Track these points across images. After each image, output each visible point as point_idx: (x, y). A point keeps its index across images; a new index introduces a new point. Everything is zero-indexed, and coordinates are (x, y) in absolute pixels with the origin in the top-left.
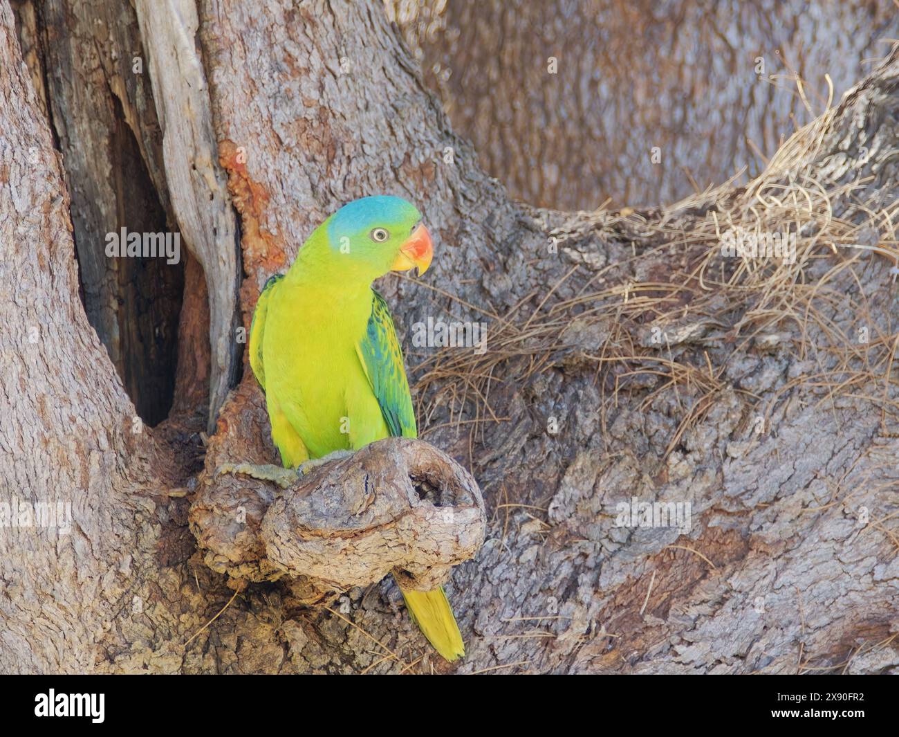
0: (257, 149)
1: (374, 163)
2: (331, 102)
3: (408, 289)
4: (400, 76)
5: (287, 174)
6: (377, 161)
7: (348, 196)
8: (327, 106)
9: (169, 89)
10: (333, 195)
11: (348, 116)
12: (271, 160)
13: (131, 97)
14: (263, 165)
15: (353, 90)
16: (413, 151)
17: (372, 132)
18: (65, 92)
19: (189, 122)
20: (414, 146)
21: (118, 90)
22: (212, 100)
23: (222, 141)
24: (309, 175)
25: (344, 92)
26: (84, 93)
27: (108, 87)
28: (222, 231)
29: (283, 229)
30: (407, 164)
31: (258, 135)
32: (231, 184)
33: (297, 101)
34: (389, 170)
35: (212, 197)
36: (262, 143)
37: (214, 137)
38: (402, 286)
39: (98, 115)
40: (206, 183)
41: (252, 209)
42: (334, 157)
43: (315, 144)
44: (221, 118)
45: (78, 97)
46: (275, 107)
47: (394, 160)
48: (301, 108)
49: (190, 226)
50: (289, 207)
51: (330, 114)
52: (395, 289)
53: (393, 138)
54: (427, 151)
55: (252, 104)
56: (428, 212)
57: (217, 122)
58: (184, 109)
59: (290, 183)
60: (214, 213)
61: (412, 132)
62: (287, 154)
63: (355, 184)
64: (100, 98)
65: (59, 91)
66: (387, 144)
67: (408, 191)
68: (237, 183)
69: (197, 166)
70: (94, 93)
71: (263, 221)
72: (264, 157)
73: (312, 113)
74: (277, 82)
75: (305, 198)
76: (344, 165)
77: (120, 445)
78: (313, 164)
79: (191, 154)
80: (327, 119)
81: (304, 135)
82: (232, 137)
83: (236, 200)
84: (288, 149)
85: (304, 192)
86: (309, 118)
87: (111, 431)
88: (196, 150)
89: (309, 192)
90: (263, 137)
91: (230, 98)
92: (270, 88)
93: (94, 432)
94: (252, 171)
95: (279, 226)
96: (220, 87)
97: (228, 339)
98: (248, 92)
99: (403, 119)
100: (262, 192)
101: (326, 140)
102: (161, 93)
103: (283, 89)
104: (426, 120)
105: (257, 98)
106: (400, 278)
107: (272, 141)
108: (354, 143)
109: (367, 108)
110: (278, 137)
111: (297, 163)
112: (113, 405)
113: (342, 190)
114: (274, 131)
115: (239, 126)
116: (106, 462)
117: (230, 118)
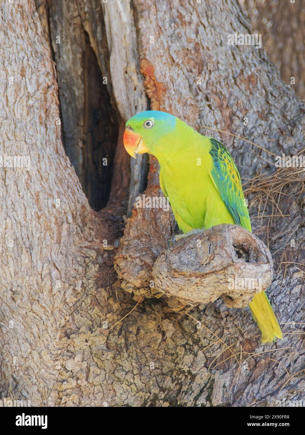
0: (160, 64)
1: (224, 74)
2: (202, 41)
3: (239, 143)
4: (240, 28)
5: (176, 78)
6: (225, 73)
7: (208, 91)
8: (199, 42)
9: (115, 30)
10: (200, 90)
11: (211, 48)
12: (168, 70)
13: (94, 32)
14: (163, 73)
15: (214, 34)
16: (245, 69)
17: (223, 57)
18: (59, 28)
19: (125, 48)
20: (246, 66)
21: (87, 28)
22: (138, 36)
23: (142, 59)
24: (188, 79)
25: (209, 36)
26: (69, 30)
27: (82, 27)
28: (140, 108)
29: (173, 108)
30: (242, 75)
31: (162, 57)
32: (146, 82)
33: (184, 39)
34: (232, 78)
35: (135, 89)
36: (164, 61)
37: (138, 56)
38: (235, 141)
39: (76, 41)
40: (132, 81)
41: (156, 97)
42: (202, 70)
43: (192, 62)
44: (142, 47)
45: (66, 31)
46: (172, 42)
47: (234, 73)
48: (185, 43)
49: (122, 104)
50: (176, 96)
51: (201, 47)
52: (232, 143)
53: (234, 61)
54: (253, 69)
55: (159, 40)
56: (251, 102)
57: (140, 49)
58: (122, 41)
59: (177, 83)
60: (136, 97)
61: (245, 59)
62: (177, 68)
63: (213, 85)
64: (78, 33)
65: (56, 28)
66: (231, 64)
67: (241, 90)
68: (149, 82)
69: (128, 72)
70: (74, 30)
71: (162, 103)
72: (165, 68)
73: (191, 46)
74: (173, 29)
75: (185, 92)
76: (207, 75)
77: (79, 221)
78: (190, 74)
79: (125, 65)
80: (199, 49)
81: (186, 58)
82: (147, 57)
83: (148, 91)
84: (178, 65)
85: (185, 89)
86: (189, 48)
87: (74, 213)
88: (128, 63)
89: (188, 88)
90: (164, 58)
91: (147, 36)
92: (169, 32)
93: (65, 213)
94: (157, 76)
95: (170, 106)
96: (142, 30)
97: (140, 166)
98: (157, 33)
99: (240, 51)
100: (162, 87)
101: (198, 61)
102: (110, 31)
103: (176, 32)
104: (253, 52)
105: (162, 37)
106: (235, 137)
107: (169, 60)
108: (213, 63)
109: (221, 44)
110: (173, 58)
111: (182, 73)
112: (76, 199)
113: (206, 88)
114: (170, 55)
115: (152, 51)
116: (71, 230)
117: (147, 47)
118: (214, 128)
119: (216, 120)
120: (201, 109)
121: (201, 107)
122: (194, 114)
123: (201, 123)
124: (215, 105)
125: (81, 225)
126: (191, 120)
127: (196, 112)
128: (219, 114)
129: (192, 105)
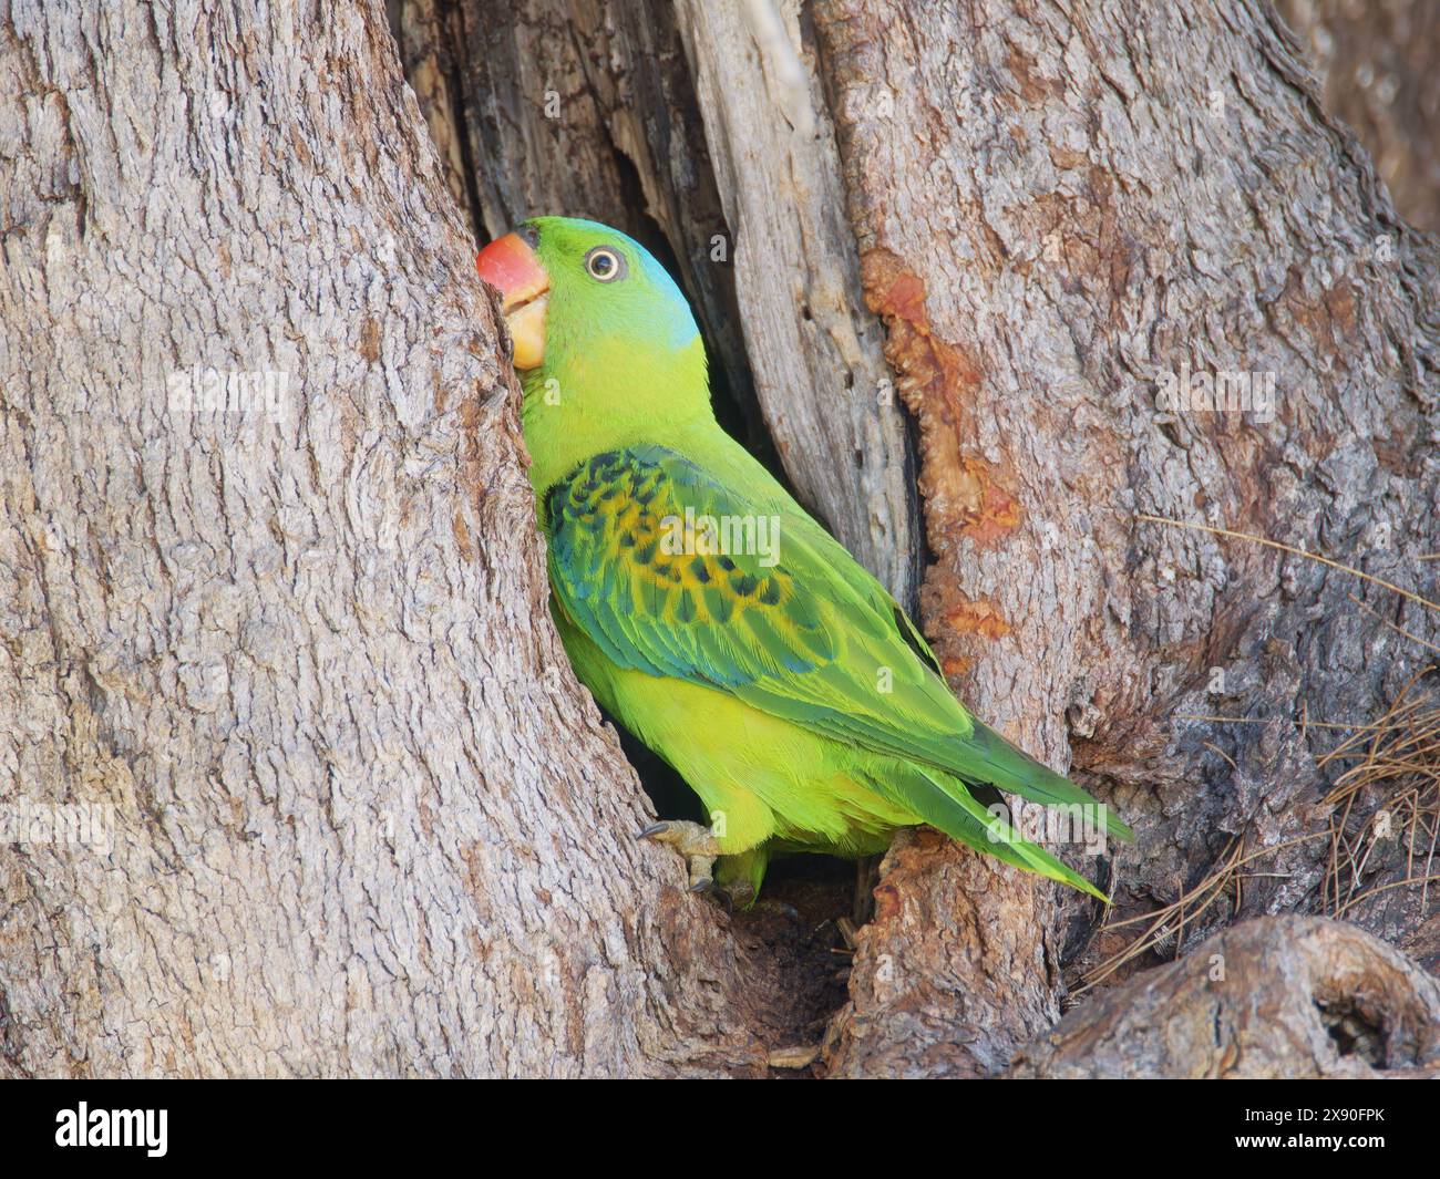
0: (948, 267)
1: (1218, 293)
2: (1116, 156)
3: (1305, 578)
4: (1272, 94)
5: (1020, 323)
6: (1225, 287)
8: (1106, 164)
9: (745, 137)
10: (1127, 368)
11: (1156, 187)
12: (983, 291)
13: (658, 156)
14: (964, 303)
15: (1165, 127)
16: (1306, 262)
17: (1211, 221)
18: (508, 150)
19: (795, 211)
20: (1310, 253)
21: (627, 141)
22: (843, 158)
23: (866, 254)
24: (1069, 324)
25: (1146, 132)
26: (550, 151)
27: (605, 137)
28: (876, 458)
29: (1015, 448)
30: (1294, 293)
31: (953, 236)
32: (892, 349)
33: (1039, 155)
34: (1253, 307)
35: (850, 382)
36: (961, 253)
37: (851, 243)
38: (1290, 571)
39: (584, 199)
40: (835, 347)
41: (941, 406)
42: (1126, 281)
43: (1082, 251)
44: (866, 199)
45: (536, 160)
46: (989, 172)
47: (1263, 285)
48: (1048, 171)
49: (800, 448)
50: (1026, 399)
51: (1116, 184)
52: (1274, 578)
53: (1260, 234)
54: (1339, 263)
55: (934, 167)
56: (1344, 402)
57: (857, 209)
58: (780, 182)
59: (1026, 343)
60: (856, 416)
61: (1303, 220)
62: (1018, 277)
63: (1176, 341)
64: (589, 158)
65: (493, 148)
66: (1246, 249)
67: (1299, 354)
68: (907, 348)
69: (815, 310)
70: (572, 152)
71: (969, 432)
72: (967, 285)
73: (1073, 178)
74: (991, 114)
75: (1062, 376)
76: (1151, 299)
77: (656, 953)
78: (1078, 300)
79: (799, 282)
80: (1107, 194)
81: (1056, 234)
82: (892, 243)
83: (906, 385)
84: (1021, 266)
85: (1060, 364)
86: (1066, 193)
87: (633, 921)
88: (811, 273)
89: (1073, 363)
90: (963, 240)
91: (885, 153)
92: (976, 128)
93: (594, 924)
94: (940, 319)
95: (1004, 443)
96: (860, 128)
98: (925, 138)
99: (1281, 190)
100: (963, 366)
101: (1107, 242)
102: (727, 145)
103: (1004, 128)
104: (1333, 192)
105: (945, 153)
106: (1285, 552)
107: (984, 248)
108: (1172, 248)
109: (1198, 167)
110: (997, 238)
111: (1042, 297)
112: (636, 861)
113: (1147, 356)
114: (986, 226)
115: (908, 217)
116: (624, 992)
117: (886, 199)
118: (1195, 522)
119: (1202, 489)
120: (1135, 444)
121: (1133, 435)
122: (1107, 468)
123: (1138, 503)
124: (1191, 426)
125: (663, 969)
126: (1095, 497)
127: (1115, 462)
128: (1213, 461)
129: (1094, 430)
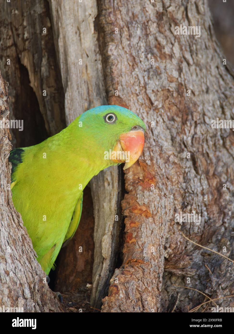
0: (136, 104)
2: (186, 81)
7: (195, 149)
8: (183, 83)
9: (72, 58)
10: (185, 146)
11: (197, 93)
12: (145, 114)
15: (199, 76)
17: (210, 108)
19: (87, 82)
21: (26, 62)
23: (111, 96)
24: (170, 129)
25: (194, 76)
29: (155, 162)
30: (231, 136)
31: (137, 95)
34: (220, 138)
36: (140, 101)
37: (105, 93)
42: (187, 120)
43: (174, 109)
44: (113, 79)
46: (149, 78)
47: (223, 132)
48: (166, 82)
50: (157, 149)
51: (185, 90)
53: (223, 116)
55: (133, 73)
57: (109, 82)
59: (157, 132)
62: (155, 113)
63: (199, 142)
72: (141, 111)
73: (173, 85)
75: (167, 145)
76: (193, 127)
77: (38, 297)
78: (172, 123)
80: (182, 92)
81: (167, 101)
82: (119, 94)
84: (156, 109)
85: (166, 141)
86: (171, 89)
87: (32, 286)
88: (90, 102)
89: (170, 142)
90: (140, 97)
92: (145, 65)
93: (21, 284)
96: (112, 57)
97: (110, 237)
98: (131, 64)
101: (182, 107)
103: (154, 66)
105: (136, 70)
107: (146, 101)
108: (199, 114)
110: (150, 99)
111: (161, 120)
112: (34, 268)
113: (191, 144)
114: (147, 95)
115: (125, 87)
116: (28, 307)
117: (119, 80)
118: (200, 198)
119: (203, 189)
120: (187, 170)
121: (186, 167)
122: (178, 176)
123: (187, 188)
124: (202, 169)
125: (40, 303)
126: (174, 184)
127: (180, 174)
128: (206, 182)
129: (174, 163)
